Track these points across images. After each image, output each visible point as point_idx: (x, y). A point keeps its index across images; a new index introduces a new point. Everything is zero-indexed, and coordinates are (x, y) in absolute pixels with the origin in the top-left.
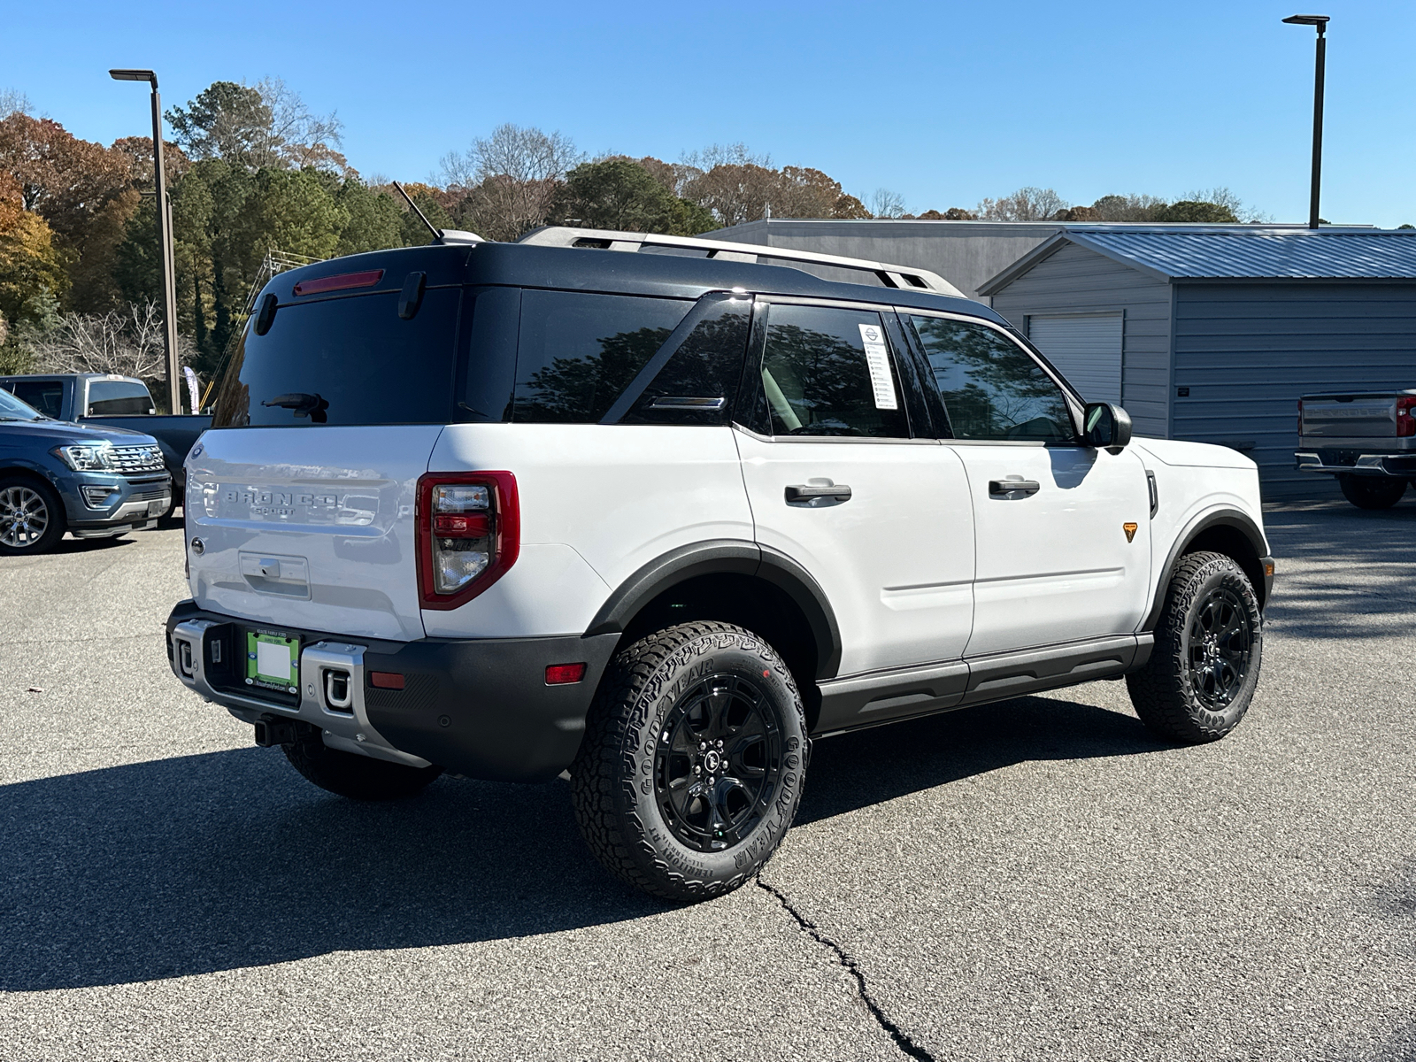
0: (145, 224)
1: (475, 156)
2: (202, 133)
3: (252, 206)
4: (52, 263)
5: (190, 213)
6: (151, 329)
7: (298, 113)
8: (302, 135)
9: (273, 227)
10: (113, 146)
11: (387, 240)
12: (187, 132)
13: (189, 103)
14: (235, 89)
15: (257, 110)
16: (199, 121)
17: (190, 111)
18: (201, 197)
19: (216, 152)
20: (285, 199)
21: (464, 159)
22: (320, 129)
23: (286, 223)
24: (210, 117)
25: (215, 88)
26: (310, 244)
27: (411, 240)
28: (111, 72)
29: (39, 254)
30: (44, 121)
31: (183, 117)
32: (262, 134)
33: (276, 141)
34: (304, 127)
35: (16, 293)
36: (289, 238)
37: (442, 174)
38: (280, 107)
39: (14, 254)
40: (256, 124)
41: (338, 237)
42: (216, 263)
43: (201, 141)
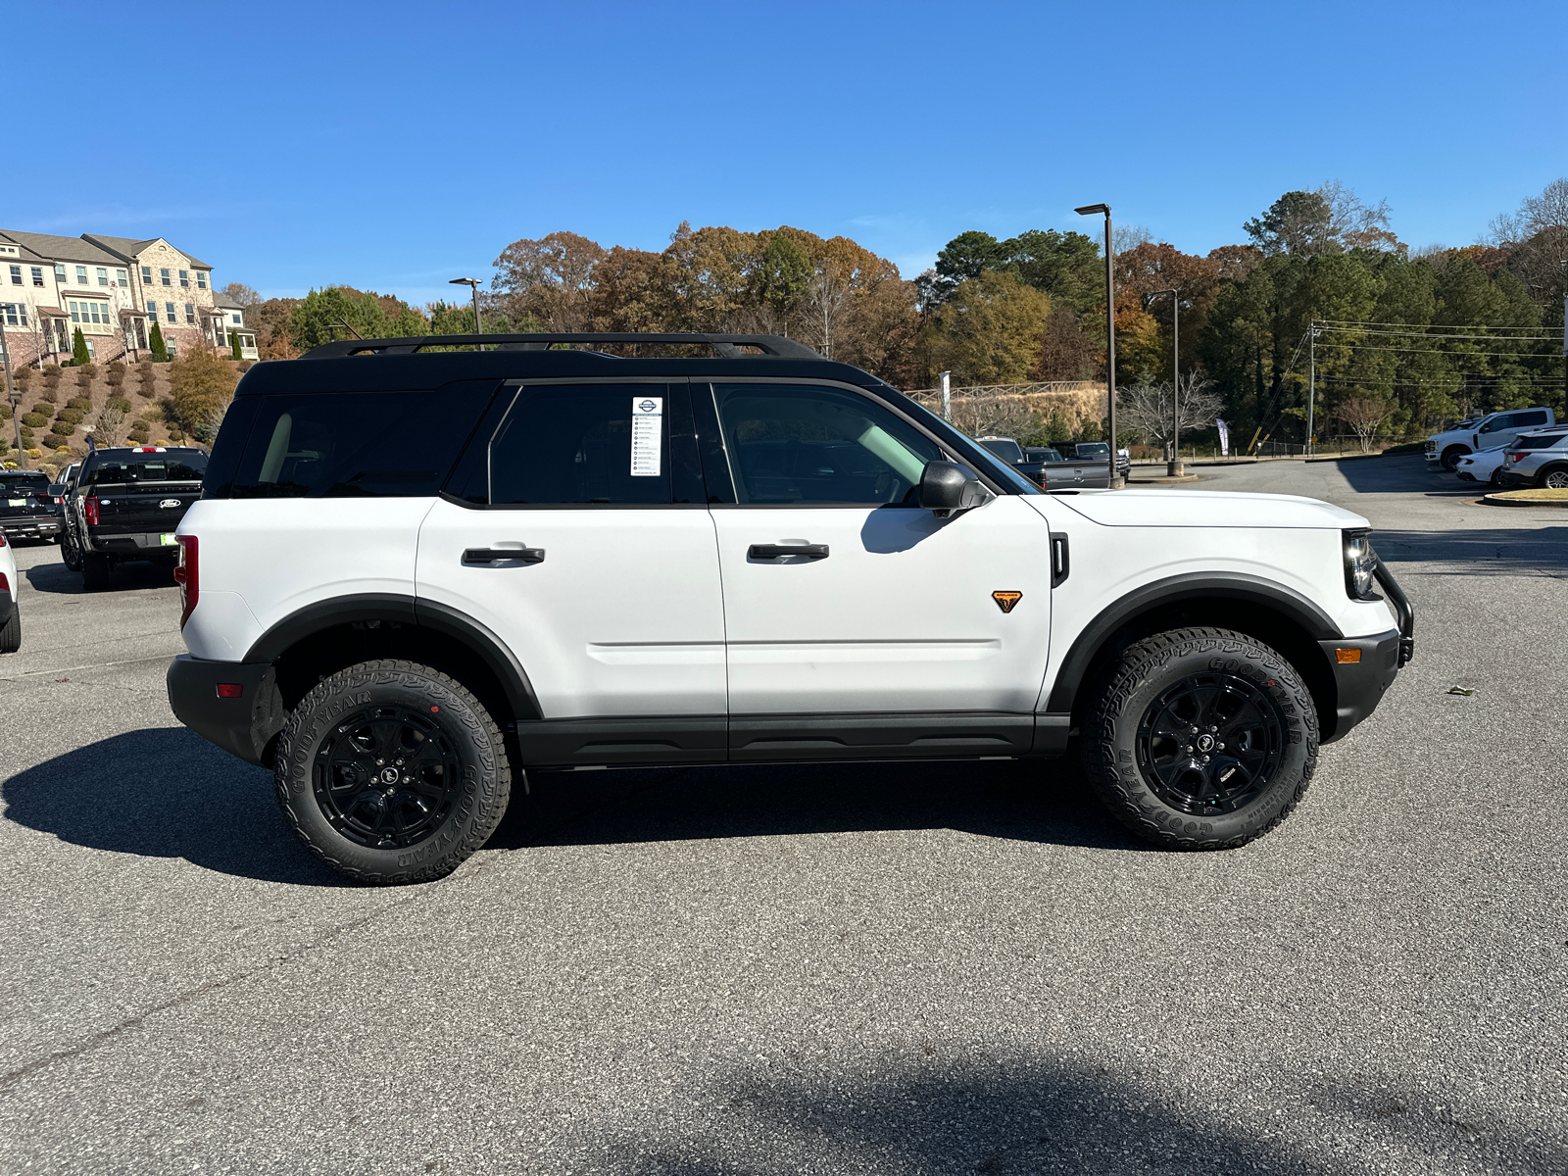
0: (1221, 312)
1: (1524, 213)
2: (1272, 235)
3: (1303, 287)
4: (1157, 348)
5: (1256, 299)
6: (1192, 393)
7: (1352, 205)
8: (1356, 223)
9: (1318, 301)
10: (1209, 256)
11: (1420, 299)
12: (1261, 237)
13: (1264, 214)
14: (1301, 195)
15: (1320, 210)
16: (1271, 227)
17: (1264, 220)
18: (1265, 285)
19: (1285, 249)
20: (1330, 278)
21: (1513, 218)
22: (1370, 215)
23: (1329, 297)
24: (1280, 222)
25: (1284, 198)
26: (1349, 311)
27: (1444, 297)
28: (1076, 210)
29: (1148, 342)
30: (1161, 245)
31: (1259, 225)
32: (1322, 228)
33: (1334, 232)
34: (1356, 216)
35: (1131, 372)
36: (1331, 309)
37: (1490, 235)
38: (1337, 203)
39: (1130, 344)
40: (1317, 221)
41: (1375, 303)
42: (1275, 335)
43: (1272, 242)
